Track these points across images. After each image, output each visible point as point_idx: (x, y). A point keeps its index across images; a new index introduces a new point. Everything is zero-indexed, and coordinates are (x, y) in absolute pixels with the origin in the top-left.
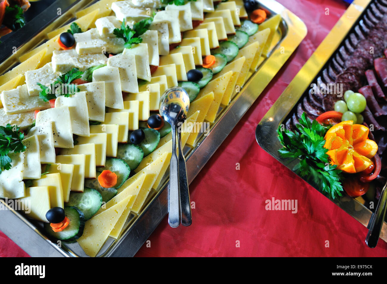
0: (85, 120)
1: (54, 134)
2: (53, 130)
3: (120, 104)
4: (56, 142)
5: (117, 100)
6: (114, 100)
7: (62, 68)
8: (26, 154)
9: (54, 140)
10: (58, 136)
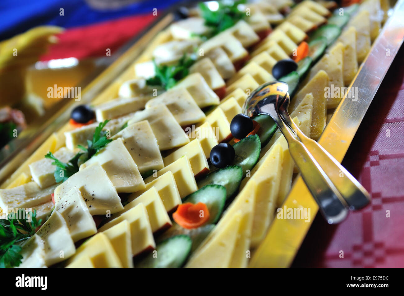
0: (131, 170)
1: (86, 201)
2: (83, 198)
3: (180, 137)
4: (90, 207)
5: (174, 135)
6: (170, 136)
7: (82, 137)
8: (45, 237)
9: (87, 206)
10: (93, 199)
